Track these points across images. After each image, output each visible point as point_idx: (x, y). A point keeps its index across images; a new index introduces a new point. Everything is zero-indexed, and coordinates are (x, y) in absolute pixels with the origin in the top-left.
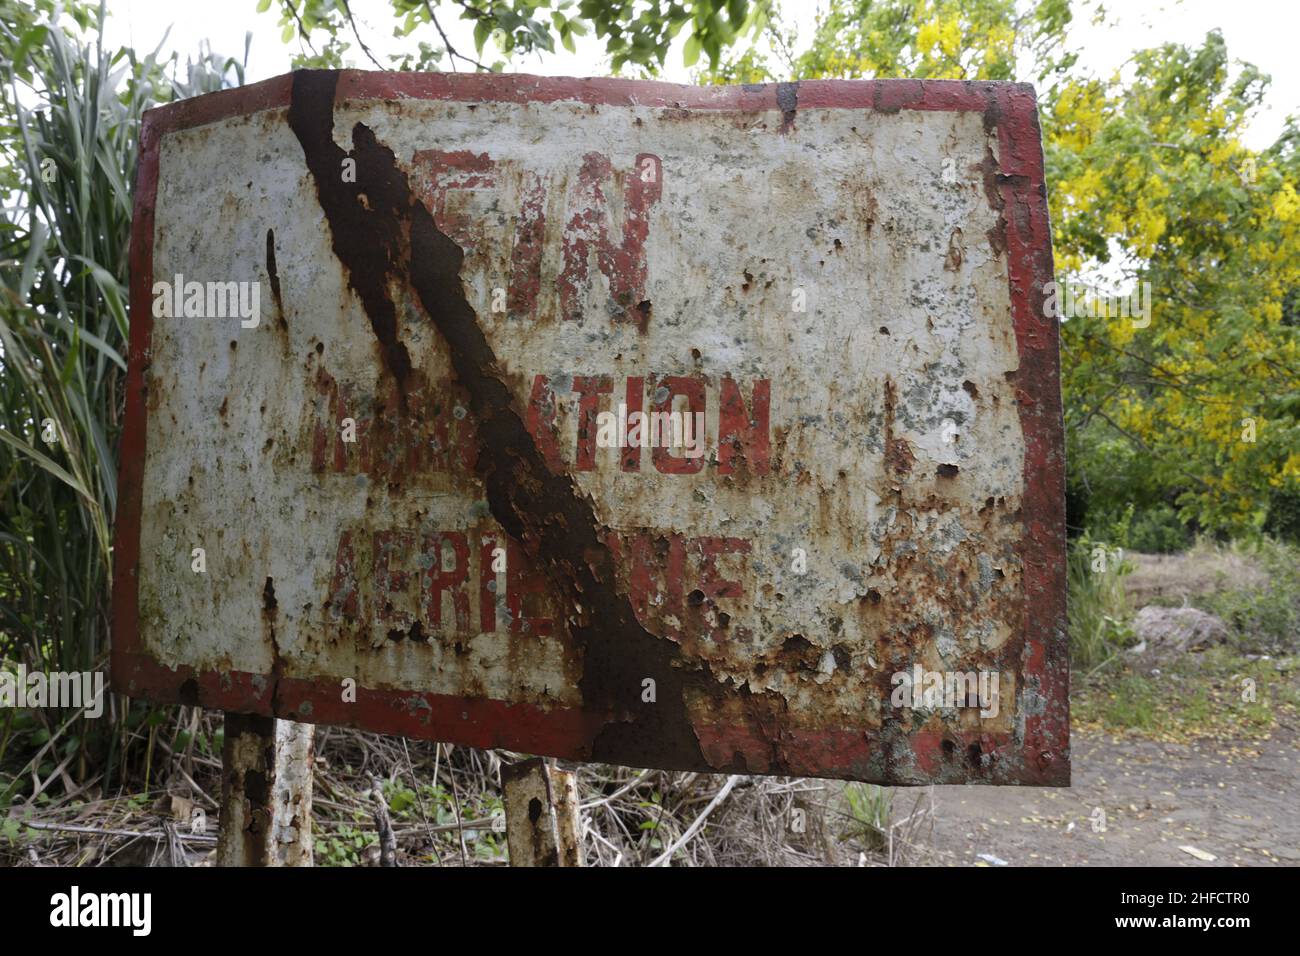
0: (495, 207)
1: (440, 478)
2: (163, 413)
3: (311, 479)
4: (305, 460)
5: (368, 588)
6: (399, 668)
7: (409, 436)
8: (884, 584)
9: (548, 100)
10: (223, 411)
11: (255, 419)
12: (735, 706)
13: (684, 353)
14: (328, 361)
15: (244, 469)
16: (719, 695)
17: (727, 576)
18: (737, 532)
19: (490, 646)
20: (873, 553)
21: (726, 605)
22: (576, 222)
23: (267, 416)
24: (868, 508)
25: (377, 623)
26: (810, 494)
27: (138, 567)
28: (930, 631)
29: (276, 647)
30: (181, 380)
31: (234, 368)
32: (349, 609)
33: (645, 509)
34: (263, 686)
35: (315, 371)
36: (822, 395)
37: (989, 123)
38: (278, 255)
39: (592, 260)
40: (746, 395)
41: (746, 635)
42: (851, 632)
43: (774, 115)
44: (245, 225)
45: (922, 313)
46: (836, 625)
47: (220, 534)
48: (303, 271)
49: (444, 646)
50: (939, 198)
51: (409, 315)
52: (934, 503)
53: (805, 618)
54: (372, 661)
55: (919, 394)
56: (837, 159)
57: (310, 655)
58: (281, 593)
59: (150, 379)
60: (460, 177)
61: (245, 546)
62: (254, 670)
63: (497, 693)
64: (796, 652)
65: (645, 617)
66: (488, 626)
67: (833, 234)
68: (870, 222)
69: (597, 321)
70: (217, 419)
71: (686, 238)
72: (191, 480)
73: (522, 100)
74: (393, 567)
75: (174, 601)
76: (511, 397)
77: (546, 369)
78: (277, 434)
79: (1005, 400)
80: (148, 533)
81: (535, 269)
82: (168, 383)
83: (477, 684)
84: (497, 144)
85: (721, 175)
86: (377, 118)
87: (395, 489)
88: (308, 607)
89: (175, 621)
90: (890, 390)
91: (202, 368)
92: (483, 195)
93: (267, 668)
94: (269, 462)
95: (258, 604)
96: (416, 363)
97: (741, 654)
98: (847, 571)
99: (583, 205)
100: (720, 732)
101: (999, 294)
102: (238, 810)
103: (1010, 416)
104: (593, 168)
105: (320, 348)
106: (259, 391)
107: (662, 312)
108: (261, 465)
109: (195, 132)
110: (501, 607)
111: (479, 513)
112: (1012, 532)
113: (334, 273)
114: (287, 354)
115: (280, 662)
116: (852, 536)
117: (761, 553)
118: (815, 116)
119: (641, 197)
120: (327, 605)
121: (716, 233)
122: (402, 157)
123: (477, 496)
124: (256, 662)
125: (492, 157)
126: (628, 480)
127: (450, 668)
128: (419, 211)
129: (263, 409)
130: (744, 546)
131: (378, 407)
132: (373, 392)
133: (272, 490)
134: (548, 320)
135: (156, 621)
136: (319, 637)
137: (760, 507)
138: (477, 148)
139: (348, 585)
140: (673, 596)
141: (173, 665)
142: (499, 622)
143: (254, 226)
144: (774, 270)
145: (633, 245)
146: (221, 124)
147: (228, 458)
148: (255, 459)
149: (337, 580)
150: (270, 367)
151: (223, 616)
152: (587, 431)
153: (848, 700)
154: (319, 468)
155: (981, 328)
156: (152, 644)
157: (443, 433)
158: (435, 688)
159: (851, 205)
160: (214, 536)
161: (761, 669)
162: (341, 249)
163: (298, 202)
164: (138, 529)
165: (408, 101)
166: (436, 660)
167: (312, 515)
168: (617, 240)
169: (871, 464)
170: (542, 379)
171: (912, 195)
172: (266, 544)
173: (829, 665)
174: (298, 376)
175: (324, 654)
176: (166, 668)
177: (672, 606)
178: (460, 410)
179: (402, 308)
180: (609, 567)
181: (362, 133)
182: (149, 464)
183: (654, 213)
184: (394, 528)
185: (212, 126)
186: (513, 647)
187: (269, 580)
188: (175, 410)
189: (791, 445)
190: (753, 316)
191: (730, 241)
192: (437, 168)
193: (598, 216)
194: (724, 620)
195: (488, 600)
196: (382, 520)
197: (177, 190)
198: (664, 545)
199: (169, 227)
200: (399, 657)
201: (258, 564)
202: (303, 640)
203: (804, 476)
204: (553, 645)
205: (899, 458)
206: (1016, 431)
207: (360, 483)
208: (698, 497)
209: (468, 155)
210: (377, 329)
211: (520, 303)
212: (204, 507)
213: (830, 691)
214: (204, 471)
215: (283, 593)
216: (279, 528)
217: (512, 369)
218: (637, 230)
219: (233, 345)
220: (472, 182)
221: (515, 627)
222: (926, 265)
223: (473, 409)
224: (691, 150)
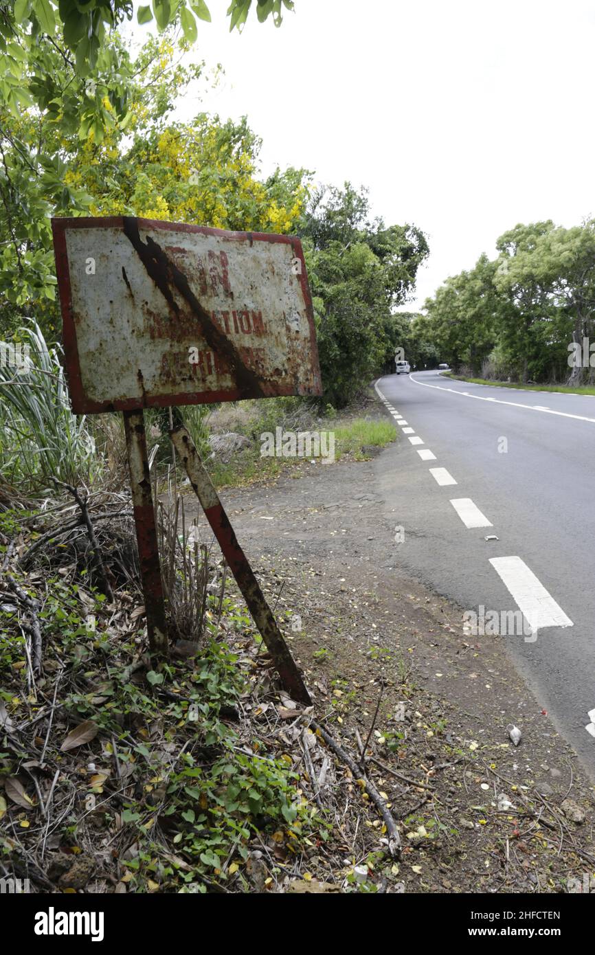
0: (191, 264)
1: (192, 338)
2: (83, 325)
3: (150, 341)
4: (148, 336)
5: (173, 368)
6: (186, 387)
7: (181, 327)
8: (290, 356)
9: (195, 233)
10: (111, 322)
11: (126, 325)
12: (268, 383)
13: (243, 305)
14: (151, 307)
15: (124, 339)
16: (265, 381)
17: (262, 357)
18: (261, 347)
19: (210, 378)
20: (288, 350)
21: (262, 363)
22: (211, 270)
23: (130, 323)
24: (285, 340)
25: (177, 377)
26: (273, 338)
27: (80, 374)
28: (299, 365)
29: (144, 389)
30: (89, 313)
31: (112, 310)
32: (168, 375)
33: (242, 343)
34: (140, 401)
35: (145, 310)
36: (271, 315)
37: (293, 247)
38: (127, 275)
39: (217, 280)
40: (257, 315)
41: (267, 369)
42: (286, 366)
43: (248, 242)
44: (112, 264)
45: (287, 295)
46: (283, 365)
47: (117, 359)
48: (138, 281)
49: (198, 380)
50: (285, 267)
51: (176, 295)
52: (296, 339)
53: (278, 364)
54: (177, 387)
55: (289, 314)
56: (263, 256)
57: (156, 389)
58: (143, 373)
59: (73, 312)
60: (179, 255)
61: (129, 362)
62: (136, 397)
63: (214, 389)
64: (277, 372)
65: (247, 366)
66: (210, 373)
67: (267, 275)
68: (273, 272)
69: (222, 297)
70: (109, 325)
71: (237, 275)
72: (101, 344)
73: (189, 232)
74: (181, 362)
75: (99, 382)
76: (208, 317)
77: (214, 309)
78: (135, 328)
79: (305, 315)
80: (83, 363)
81: (205, 282)
82: (83, 314)
83: (209, 388)
84: (186, 245)
85: (240, 258)
86: (152, 234)
87: (178, 341)
88: (154, 376)
89: (100, 388)
90: (284, 314)
91: (99, 309)
92: (187, 261)
93: (141, 395)
94: (134, 337)
95: (136, 378)
96: (180, 308)
97: (267, 373)
98: (283, 354)
99: (212, 265)
100: (267, 389)
101: (300, 291)
102: (135, 438)
103: (306, 319)
104: (211, 254)
105: (147, 303)
106: (125, 315)
107: (236, 295)
108: (131, 338)
109: (82, 230)
110: (213, 368)
111: (205, 346)
112: (309, 345)
113: (149, 282)
114: (134, 305)
115: (145, 393)
116: (283, 346)
117: (267, 351)
118: (257, 242)
119: (224, 263)
120: (161, 375)
121: (243, 274)
122: (163, 248)
123: (203, 341)
124: (137, 394)
125: (186, 249)
126: (238, 336)
127: (201, 385)
128: (171, 264)
129: (128, 321)
130: (264, 350)
131: (171, 320)
132: (167, 315)
133: (136, 345)
134: (211, 297)
135: (92, 389)
136: (159, 384)
137: (265, 341)
138: (182, 246)
139: (167, 368)
140: (251, 361)
141: (101, 401)
142: (213, 372)
143: (116, 265)
144: (257, 285)
145: (225, 277)
146: (94, 229)
147: (117, 336)
148: (129, 337)
149: (163, 367)
150: (128, 309)
151: (121, 383)
152: (227, 325)
153: (288, 380)
154: (153, 337)
155: (298, 299)
156: (90, 396)
157: (192, 327)
158: (197, 391)
159: (269, 268)
160: (114, 361)
161: (272, 376)
162: (151, 274)
163: (132, 259)
164: (79, 362)
165: (159, 230)
166: (197, 384)
167: (152, 351)
168: (222, 275)
169: (283, 330)
170: (214, 312)
171: (280, 266)
172: (137, 361)
173: (284, 373)
174: (140, 312)
175: (161, 388)
176: (98, 403)
177: (252, 364)
178: (196, 320)
179: (173, 292)
180: (238, 356)
181: (149, 239)
182: (79, 341)
183: (228, 268)
184: (180, 352)
185: (90, 229)
186: (218, 378)
187: (140, 370)
188: (88, 322)
189: (268, 327)
190: (254, 296)
191: (246, 276)
192: (173, 252)
193: (216, 269)
194: (263, 366)
195: (210, 367)
196: (176, 350)
197: (76, 249)
198: (248, 350)
199: (75, 262)
200: (185, 385)
201: (134, 366)
202: (153, 386)
203: (272, 334)
204: (228, 376)
205: (288, 329)
206: (307, 323)
207: (167, 341)
208: (253, 339)
209: (179, 248)
210: (166, 298)
211: (204, 292)
212: (108, 352)
213: (285, 379)
214: (106, 341)
215: (145, 374)
216: (141, 355)
217: (206, 309)
218: (225, 272)
219: (111, 302)
220: (183, 257)
221: (218, 373)
222: (286, 283)
223: (199, 320)
224: (232, 251)
